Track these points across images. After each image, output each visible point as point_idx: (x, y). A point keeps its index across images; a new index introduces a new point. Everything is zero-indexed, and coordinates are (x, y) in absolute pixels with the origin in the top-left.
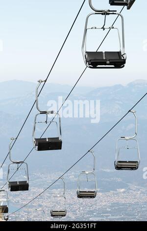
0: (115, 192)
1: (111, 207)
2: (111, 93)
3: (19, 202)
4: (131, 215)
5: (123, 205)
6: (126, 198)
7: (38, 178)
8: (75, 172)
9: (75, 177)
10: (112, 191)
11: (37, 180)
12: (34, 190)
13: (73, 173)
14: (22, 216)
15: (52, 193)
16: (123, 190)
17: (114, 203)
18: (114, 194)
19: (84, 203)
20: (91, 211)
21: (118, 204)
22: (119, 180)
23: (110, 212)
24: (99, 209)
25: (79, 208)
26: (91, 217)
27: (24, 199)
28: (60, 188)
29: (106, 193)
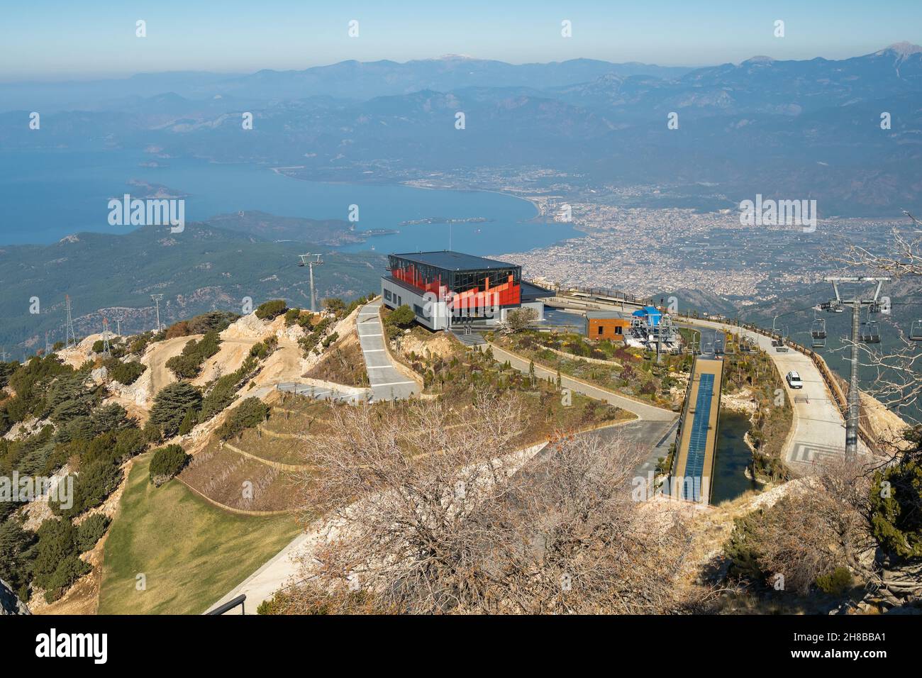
0: (717, 214)
1: (709, 234)
2: (717, 76)
3: (583, 224)
4: (738, 246)
5: (728, 231)
6: (732, 222)
7: (611, 193)
8: (660, 185)
9: (661, 193)
10: (713, 213)
11: (610, 196)
12: (605, 209)
13: (658, 187)
14: (588, 243)
15: (629, 214)
16: (727, 211)
17: (714, 229)
18: (714, 216)
19: (673, 228)
20: (682, 239)
21: (719, 229)
22: (723, 197)
23: (708, 241)
24: (692, 236)
25: (666, 234)
26: (682, 247)
27: (590, 221)
28: (640, 207)
29: (704, 215)
